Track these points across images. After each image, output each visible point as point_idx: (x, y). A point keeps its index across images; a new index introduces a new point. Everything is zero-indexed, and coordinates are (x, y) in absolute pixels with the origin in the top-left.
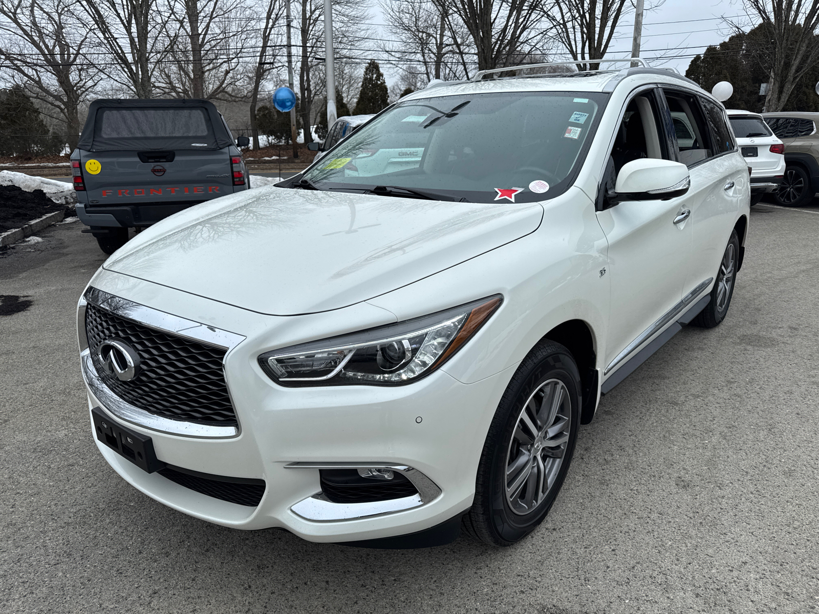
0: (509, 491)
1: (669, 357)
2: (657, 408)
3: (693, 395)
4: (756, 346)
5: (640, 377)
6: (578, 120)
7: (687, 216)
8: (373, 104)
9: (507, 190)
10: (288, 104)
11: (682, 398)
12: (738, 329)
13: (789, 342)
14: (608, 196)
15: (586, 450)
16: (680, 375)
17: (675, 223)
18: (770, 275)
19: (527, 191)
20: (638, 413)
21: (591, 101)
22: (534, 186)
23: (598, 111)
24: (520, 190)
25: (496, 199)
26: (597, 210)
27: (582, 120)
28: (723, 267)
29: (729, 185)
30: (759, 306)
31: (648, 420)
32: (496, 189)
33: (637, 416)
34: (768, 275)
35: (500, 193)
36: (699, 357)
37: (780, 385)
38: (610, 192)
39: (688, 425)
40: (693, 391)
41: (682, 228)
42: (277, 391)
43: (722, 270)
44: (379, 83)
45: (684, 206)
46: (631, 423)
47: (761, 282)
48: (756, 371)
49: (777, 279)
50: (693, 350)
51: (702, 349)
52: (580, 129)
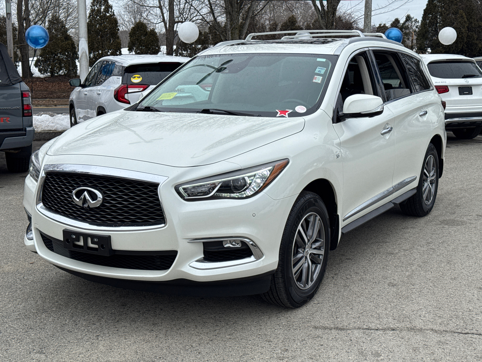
0: (294, 270)
1: (391, 232)
2: (380, 256)
3: (404, 250)
4: (451, 225)
5: (370, 243)
6: (320, 72)
7: (390, 131)
8: (102, 37)
9: (283, 111)
10: (42, 41)
11: (397, 251)
12: (441, 217)
13: (474, 223)
14: (339, 115)
15: (335, 274)
16: (397, 241)
17: (383, 134)
18: (473, 186)
19: (294, 111)
20: (368, 258)
21: (327, 60)
22: (298, 109)
23: (331, 66)
24: (290, 111)
25: (277, 116)
26: (333, 123)
27: (323, 72)
28: (425, 171)
29: (423, 113)
30: (460, 204)
31: (374, 261)
32: (277, 111)
33: (367, 260)
34: (472, 186)
35: (279, 113)
36: (411, 232)
37: (461, 243)
38: (340, 113)
39: (399, 262)
40: (404, 248)
41: (387, 138)
42: (184, 203)
43: (425, 172)
44: (108, 15)
45: (387, 124)
46: (363, 263)
47: (465, 190)
48: (447, 237)
49: (477, 188)
50: (408, 228)
51: (414, 228)
52: (321, 77)
